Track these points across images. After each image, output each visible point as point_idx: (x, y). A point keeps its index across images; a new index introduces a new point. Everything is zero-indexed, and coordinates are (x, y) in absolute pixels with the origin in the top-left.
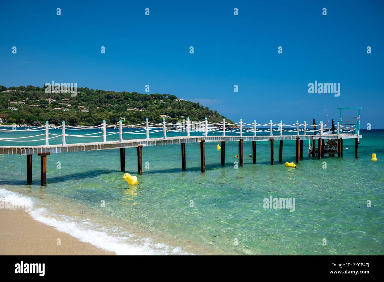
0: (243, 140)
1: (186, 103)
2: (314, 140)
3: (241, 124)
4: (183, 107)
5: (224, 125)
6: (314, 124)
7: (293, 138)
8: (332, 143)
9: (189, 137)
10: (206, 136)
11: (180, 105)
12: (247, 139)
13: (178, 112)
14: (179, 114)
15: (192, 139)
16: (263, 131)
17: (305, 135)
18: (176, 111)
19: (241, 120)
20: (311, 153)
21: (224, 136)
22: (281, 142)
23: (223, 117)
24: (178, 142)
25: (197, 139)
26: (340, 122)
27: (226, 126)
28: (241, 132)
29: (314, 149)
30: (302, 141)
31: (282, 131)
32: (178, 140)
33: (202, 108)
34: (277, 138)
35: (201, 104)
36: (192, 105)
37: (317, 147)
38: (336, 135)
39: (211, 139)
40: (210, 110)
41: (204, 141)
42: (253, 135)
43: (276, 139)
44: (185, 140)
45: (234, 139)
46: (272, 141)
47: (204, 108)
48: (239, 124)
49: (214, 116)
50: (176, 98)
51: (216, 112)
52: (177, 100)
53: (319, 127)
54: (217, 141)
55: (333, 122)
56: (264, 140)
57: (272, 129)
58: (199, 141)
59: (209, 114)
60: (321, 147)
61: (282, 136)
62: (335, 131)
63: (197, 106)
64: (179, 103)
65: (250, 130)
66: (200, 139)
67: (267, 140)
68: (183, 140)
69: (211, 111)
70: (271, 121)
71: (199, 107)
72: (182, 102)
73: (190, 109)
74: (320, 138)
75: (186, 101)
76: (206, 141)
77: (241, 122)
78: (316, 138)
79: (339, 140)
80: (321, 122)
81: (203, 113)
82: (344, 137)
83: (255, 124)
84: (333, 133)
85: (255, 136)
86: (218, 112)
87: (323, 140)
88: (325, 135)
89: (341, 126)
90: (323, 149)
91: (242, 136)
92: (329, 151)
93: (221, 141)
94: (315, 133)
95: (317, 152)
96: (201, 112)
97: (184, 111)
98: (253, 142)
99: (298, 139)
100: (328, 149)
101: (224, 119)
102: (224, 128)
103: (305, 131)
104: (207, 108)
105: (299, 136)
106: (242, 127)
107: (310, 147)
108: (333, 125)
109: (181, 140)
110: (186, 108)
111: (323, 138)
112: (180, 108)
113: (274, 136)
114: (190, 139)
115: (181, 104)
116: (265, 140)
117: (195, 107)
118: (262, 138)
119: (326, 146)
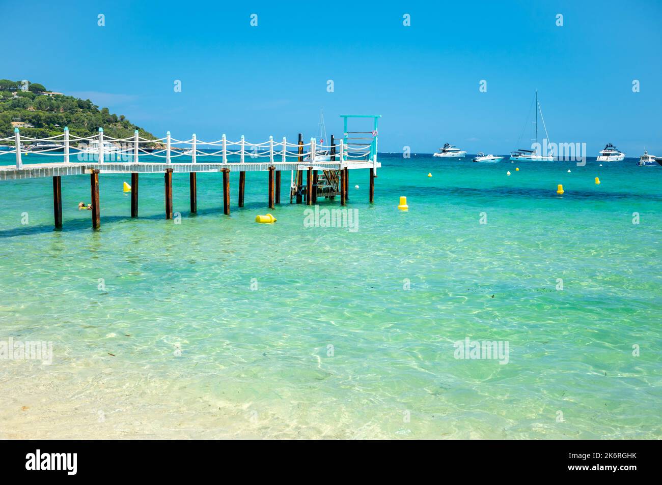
0: (172, 170)
1: (64, 99)
2: (301, 172)
3: (169, 142)
4: (58, 107)
5: (137, 142)
6: (300, 142)
7: (263, 167)
8: (330, 176)
9: (67, 163)
10: (102, 163)
11: (52, 104)
12: (181, 170)
13: (49, 118)
14: (50, 121)
15: (74, 168)
16: (209, 155)
17: (284, 162)
18: (44, 114)
19: (169, 133)
20: (296, 194)
21: (137, 162)
22: (242, 174)
23: (137, 128)
24: (47, 174)
25: (83, 168)
26: (345, 140)
27: (140, 145)
28: (169, 157)
29: (300, 188)
30: (278, 173)
31: (243, 155)
32: (47, 170)
33: (96, 111)
34: (235, 168)
35: (94, 103)
36: (75, 104)
37: (305, 184)
38: (338, 162)
39: (112, 167)
40: (111, 113)
41: (98, 172)
42: (190, 161)
43: (232, 170)
44: (61, 169)
45: (156, 168)
46: (225, 172)
47: (100, 109)
48: (166, 141)
49: (119, 126)
50: (44, 90)
51: (122, 118)
52: (46, 94)
53: (309, 148)
54: (123, 172)
55: (332, 140)
56: (210, 171)
57: (225, 150)
58: (88, 172)
59: (109, 121)
60: (312, 183)
61: (243, 163)
62: (337, 156)
63: (85, 106)
64: (50, 99)
65: (186, 153)
66: (89, 168)
67: (216, 171)
68: (56, 169)
69: (114, 116)
70: (224, 136)
71: (89, 108)
72: (57, 97)
73: (72, 110)
74: (311, 168)
75: (63, 97)
76: (102, 172)
77: (169, 138)
78: (304, 167)
79: (342, 171)
80: (313, 139)
81: (98, 120)
82: (352, 165)
83: (195, 142)
84: (333, 159)
85: (195, 163)
86: (127, 118)
87: (315, 172)
88: (319, 163)
89: (347, 147)
90: (314, 188)
91: (170, 164)
92: (327, 190)
93: (130, 172)
94: (301, 159)
95: (304, 192)
96: (93, 118)
97: (60, 115)
98: (192, 174)
99: (271, 169)
100: (324, 186)
101: (137, 132)
102: (137, 148)
103: (284, 155)
104: (106, 111)
105: (273, 163)
106: (169, 146)
107: (293, 183)
108: (332, 144)
109: (51, 170)
110: (65, 110)
111: (315, 168)
112: (51, 110)
113: (230, 164)
114: (70, 168)
115: (53, 101)
116: (214, 170)
117: (82, 107)
118: (207, 168)
119: (321, 183)
